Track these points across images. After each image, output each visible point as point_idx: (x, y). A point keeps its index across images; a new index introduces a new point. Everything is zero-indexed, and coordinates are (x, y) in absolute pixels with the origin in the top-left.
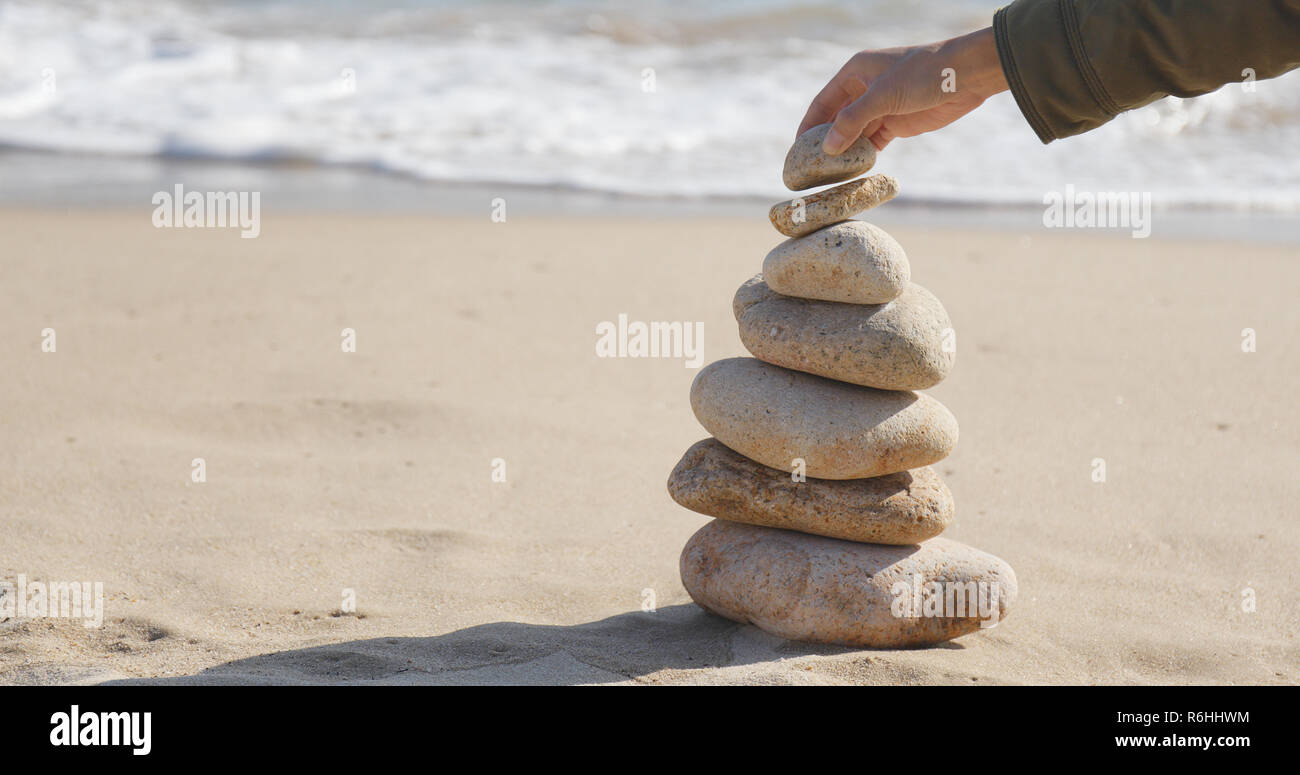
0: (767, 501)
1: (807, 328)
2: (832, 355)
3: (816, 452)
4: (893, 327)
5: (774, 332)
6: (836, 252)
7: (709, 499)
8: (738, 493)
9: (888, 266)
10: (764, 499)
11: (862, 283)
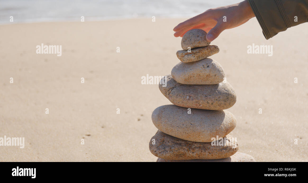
0: (193, 153)
1: (200, 95)
2: (211, 103)
3: (210, 135)
4: (227, 91)
5: (188, 97)
6: (208, 69)
7: (173, 155)
8: (183, 151)
9: (223, 72)
10: (192, 152)
11: (216, 78)
